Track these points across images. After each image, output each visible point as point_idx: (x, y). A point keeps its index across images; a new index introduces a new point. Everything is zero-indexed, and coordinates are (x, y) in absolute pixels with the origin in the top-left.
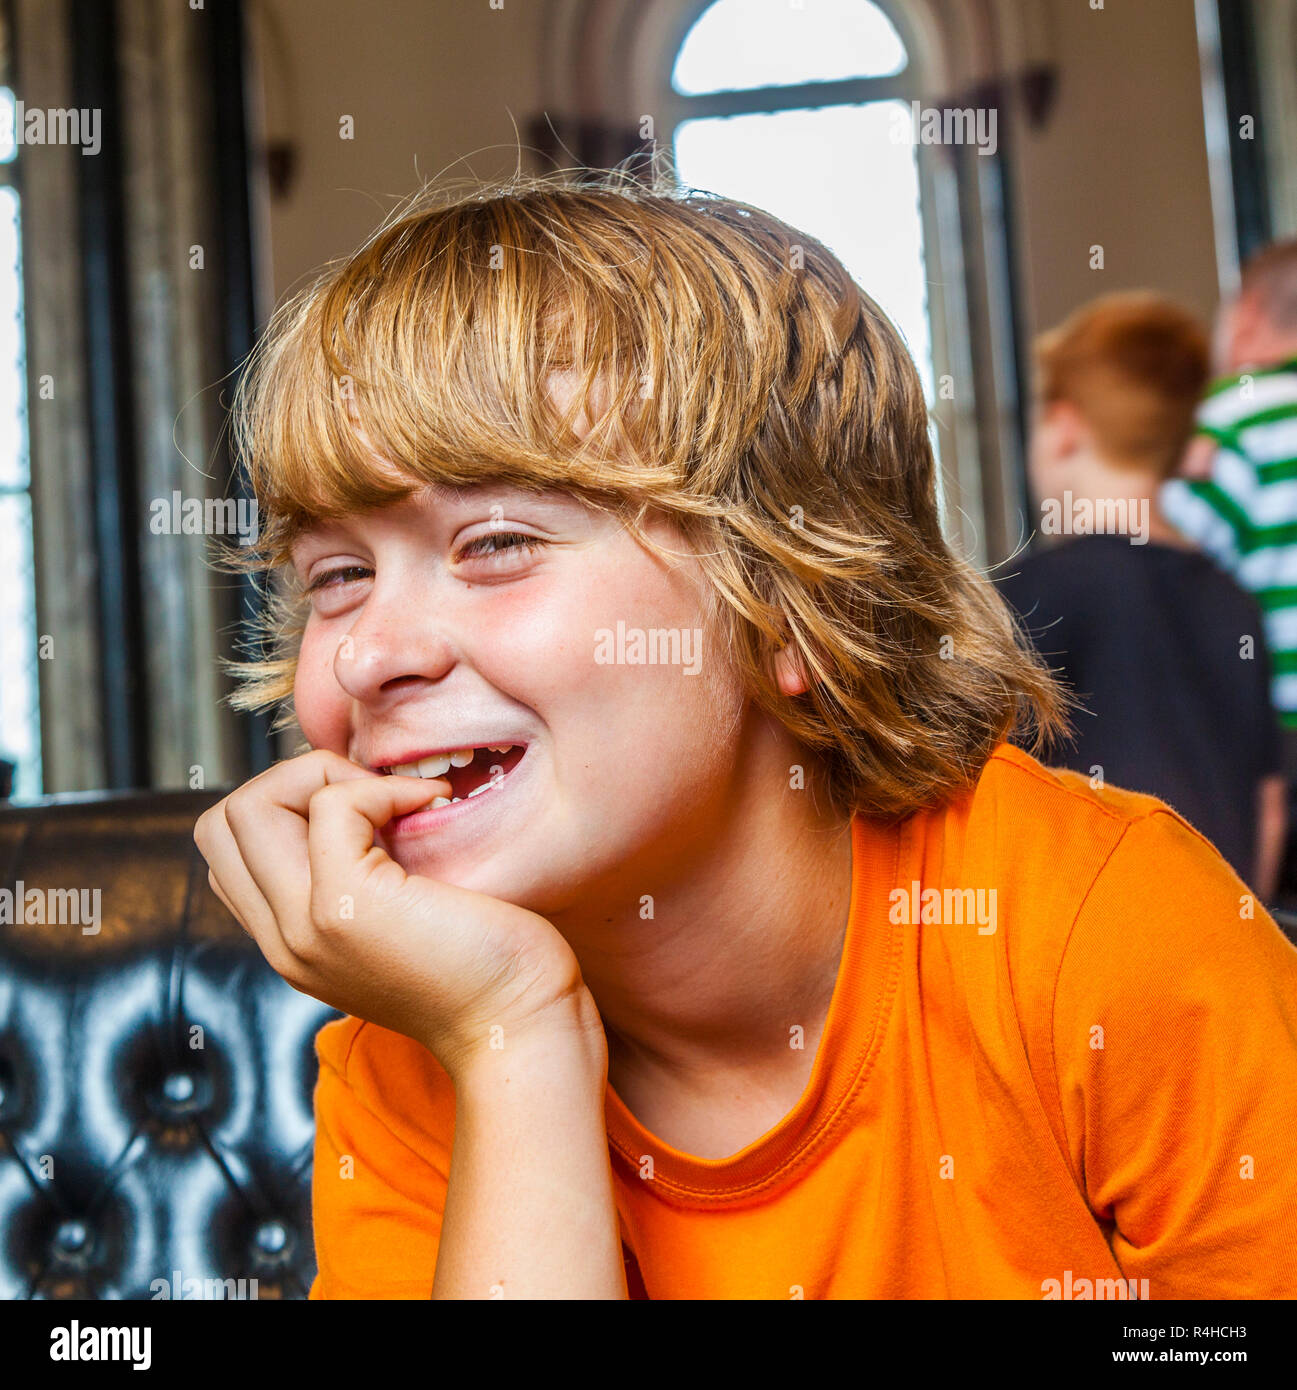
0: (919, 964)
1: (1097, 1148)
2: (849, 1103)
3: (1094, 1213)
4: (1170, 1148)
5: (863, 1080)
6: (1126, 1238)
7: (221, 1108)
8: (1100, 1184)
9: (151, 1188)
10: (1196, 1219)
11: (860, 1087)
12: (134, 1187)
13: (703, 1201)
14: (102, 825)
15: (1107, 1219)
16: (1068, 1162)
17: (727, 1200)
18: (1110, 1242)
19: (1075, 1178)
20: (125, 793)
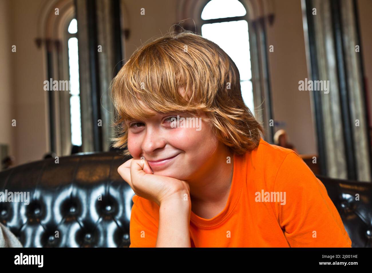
0: (246, 182)
1: (282, 215)
2: (234, 209)
3: (281, 228)
4: (296, 215)
5: (236, 205)
6: (287, 233)
7: (116, 212)
8: (282, 222)
9: (103, 227)
10: (301, 228)
11: (235, 206)
12: (100, 227)
13: (205, 227)
14: (94, 159)
15: (283, 229)
16: (276, 218)
17: (210, 227)
18: (284, 233)
19: (278, 221)
20: (98, 152)
